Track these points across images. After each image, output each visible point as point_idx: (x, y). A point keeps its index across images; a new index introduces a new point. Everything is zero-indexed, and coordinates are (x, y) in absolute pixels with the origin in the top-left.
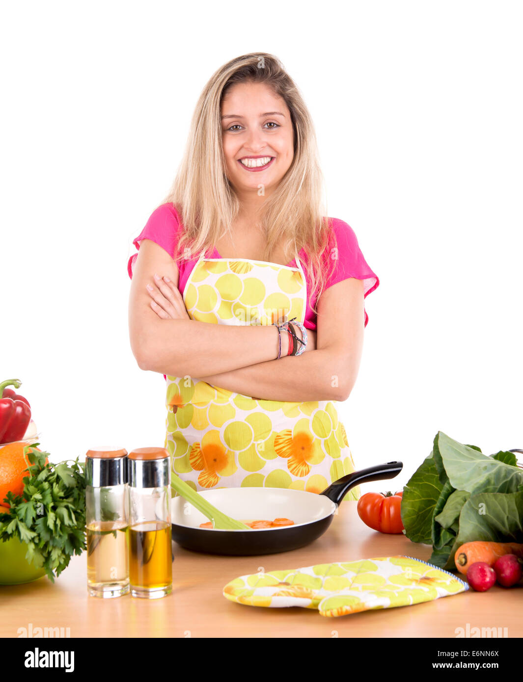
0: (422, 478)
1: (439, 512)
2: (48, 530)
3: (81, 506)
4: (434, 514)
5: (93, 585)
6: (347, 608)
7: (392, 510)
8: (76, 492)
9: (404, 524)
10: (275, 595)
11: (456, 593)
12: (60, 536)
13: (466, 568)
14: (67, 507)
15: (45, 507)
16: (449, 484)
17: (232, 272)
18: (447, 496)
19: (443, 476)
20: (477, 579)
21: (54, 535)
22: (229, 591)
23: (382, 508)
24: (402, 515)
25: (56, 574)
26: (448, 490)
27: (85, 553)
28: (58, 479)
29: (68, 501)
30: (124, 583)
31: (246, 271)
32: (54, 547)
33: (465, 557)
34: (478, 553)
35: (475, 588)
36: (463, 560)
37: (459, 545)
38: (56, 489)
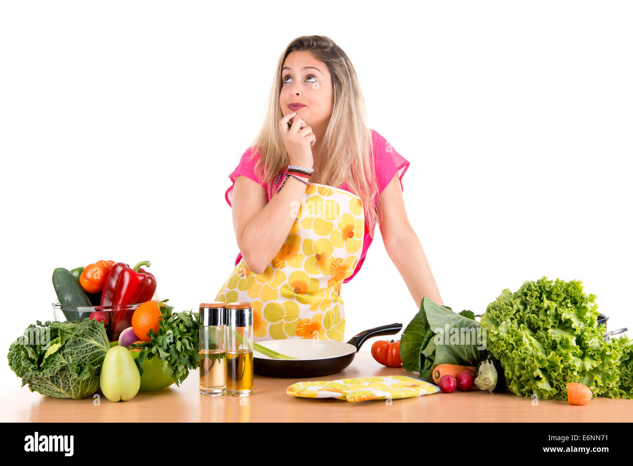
0: (414, 328)
1: (423, 349)
2: (177, 352)
3: (196, 339)
4: (421, 350)
5: (203, 389)
6: (364, 396)
7: (394, 351)
8: (192, 330)
9: (401, 358)
10: (319, 390)
11: (432, 393)
12: (184, 356)
13: (439, 380)
14: (188, 339)
15: (174, 338)
16: (431, 330)
17: (318, 194)
18: (429, 339)
19: (427, 326)
20: (445, 385)
21: (181, 355)
22: (291, 390)
23: (387, 350)
24: (400, 353)
25: (180, 382)
26: (430, 335)
27: (198, 369)
28: (181, 321)
29: (188, 335)
30: (223, 388)
31: (329, 195)
32: (180, 363)
33: (439, 373)
34: (447, 371)
35: (444, 390)
36: (438, 375)
37: (435, 366)
38: (181, 326)
